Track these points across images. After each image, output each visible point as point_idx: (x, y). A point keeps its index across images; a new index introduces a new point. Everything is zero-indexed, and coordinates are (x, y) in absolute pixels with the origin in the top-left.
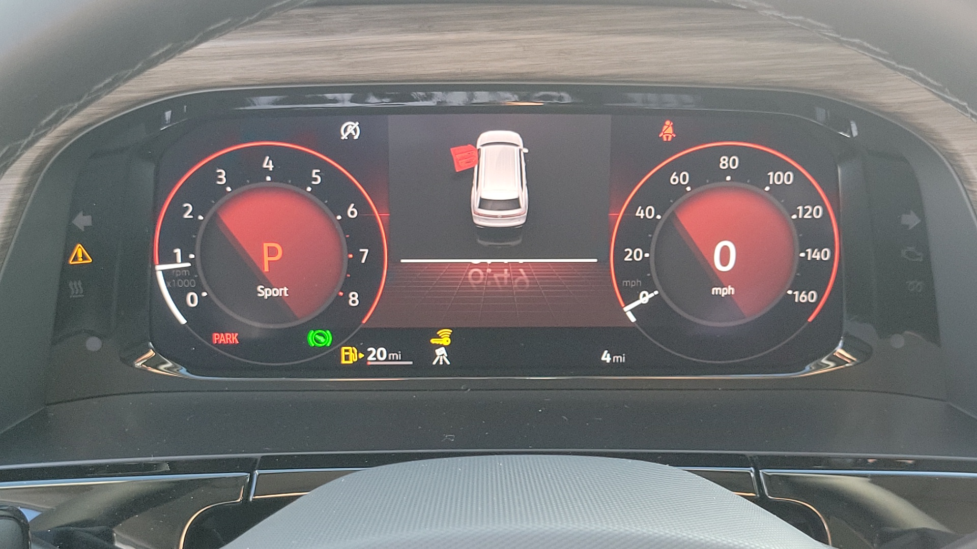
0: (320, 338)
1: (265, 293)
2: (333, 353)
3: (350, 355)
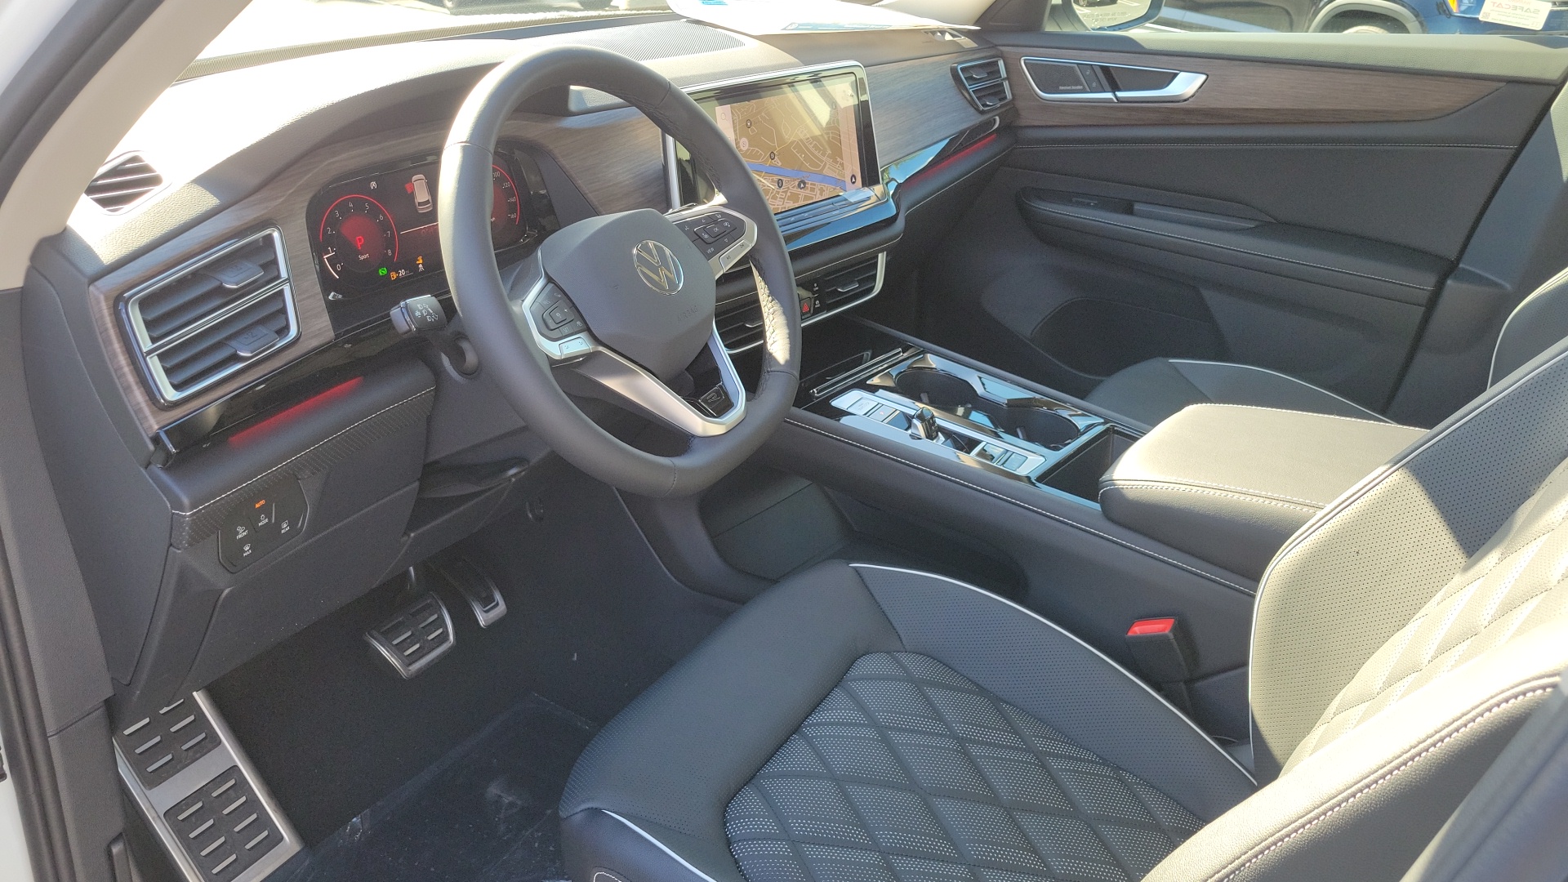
0: (383, 272)
1: (362, 258)
2: (388, 276)
3: (394, 276)
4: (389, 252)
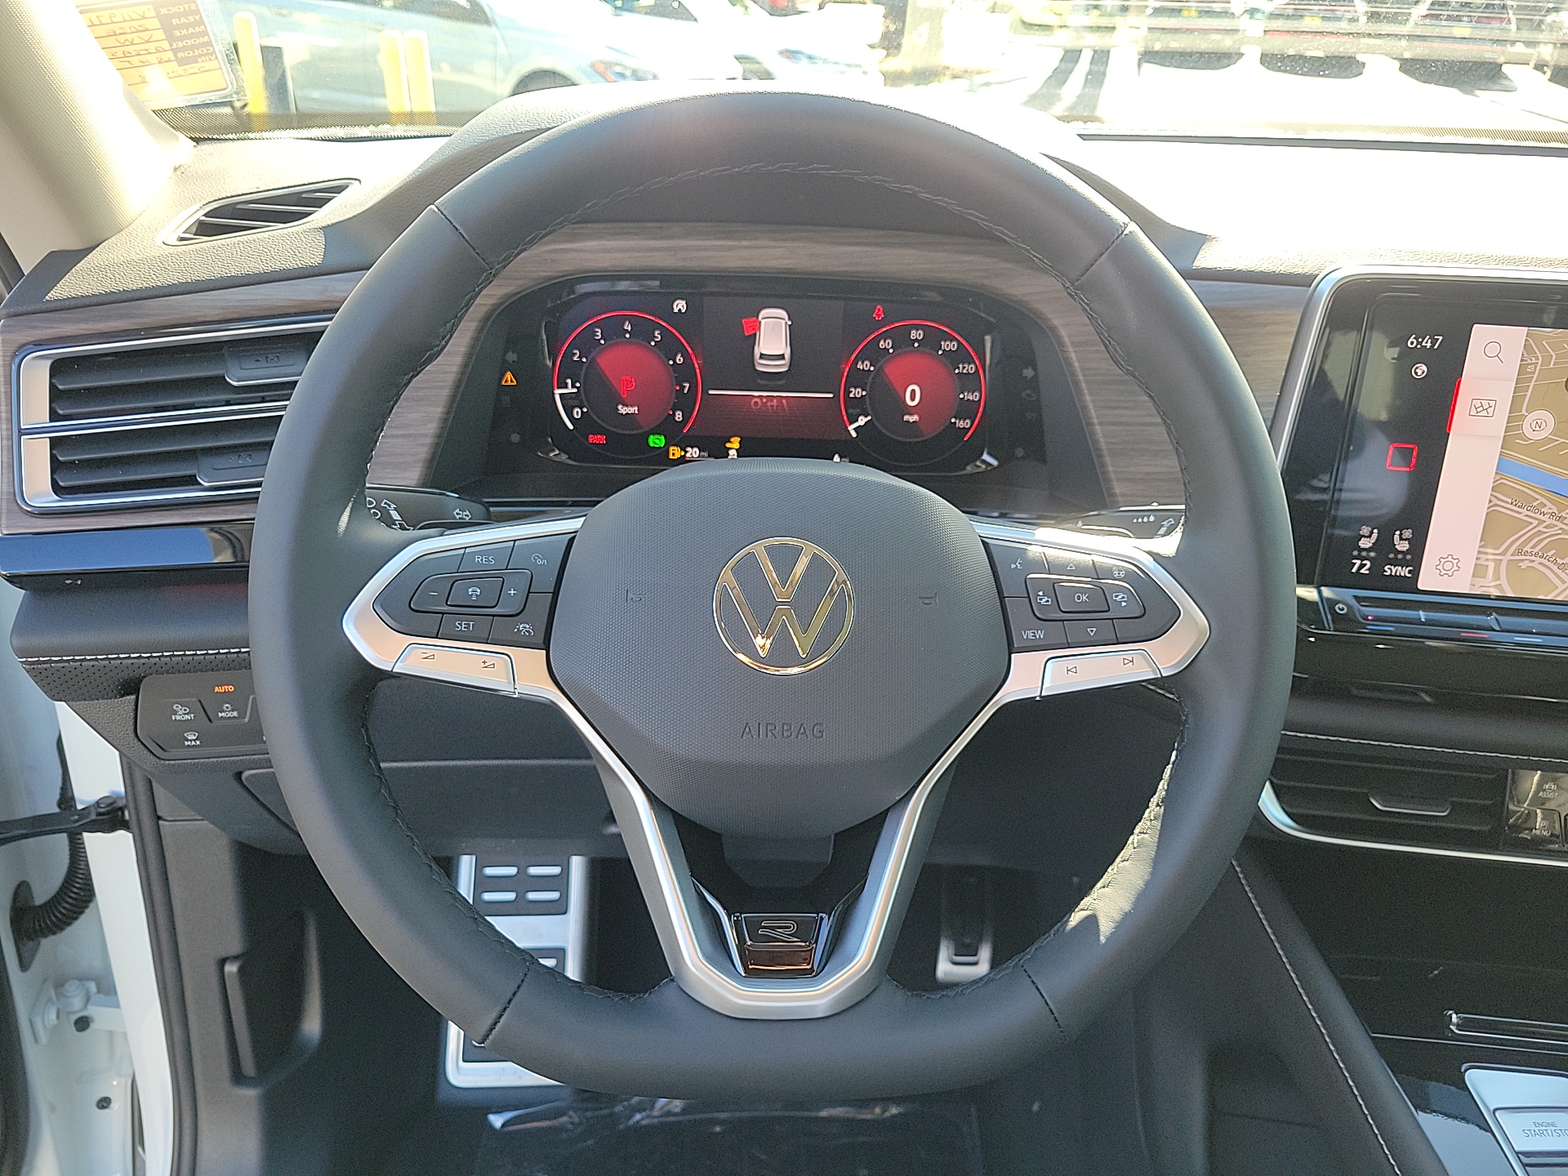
0: (656, 441)
1: (623, 410)
2: (664, 450)
3: (676, 453)
4: (679, 416)
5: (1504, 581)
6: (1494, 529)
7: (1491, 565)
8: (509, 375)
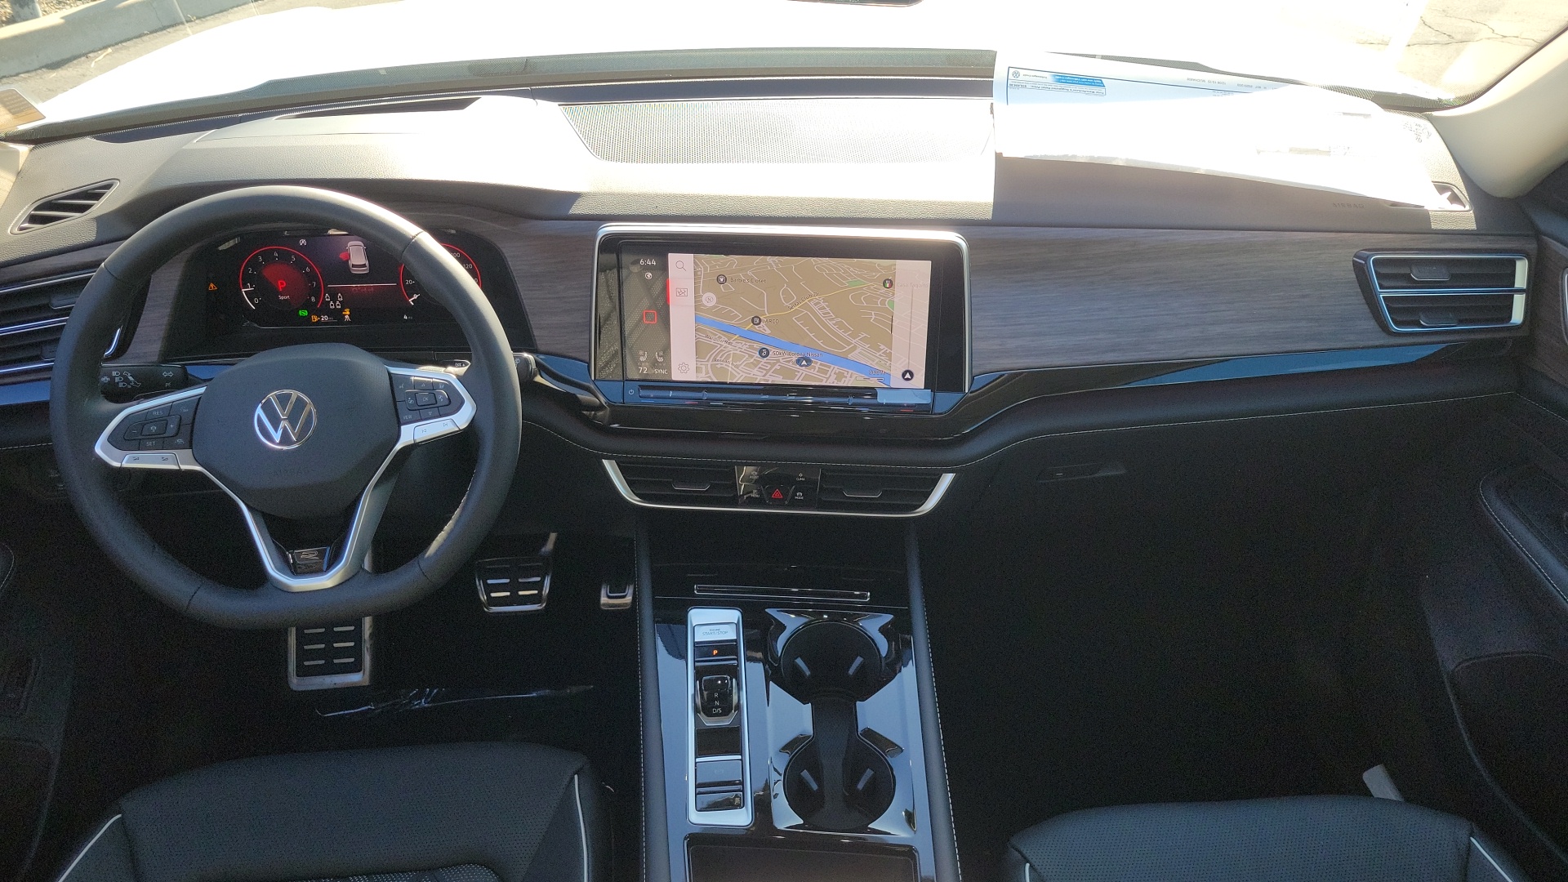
0: (304, 313)
1: (282, 298)
2: (308, 318)
3: (315, 319)
4: (313, 299)
5: (711, 374)
6: (700, 350)
7: (704, 367)
8: (212, 285)
